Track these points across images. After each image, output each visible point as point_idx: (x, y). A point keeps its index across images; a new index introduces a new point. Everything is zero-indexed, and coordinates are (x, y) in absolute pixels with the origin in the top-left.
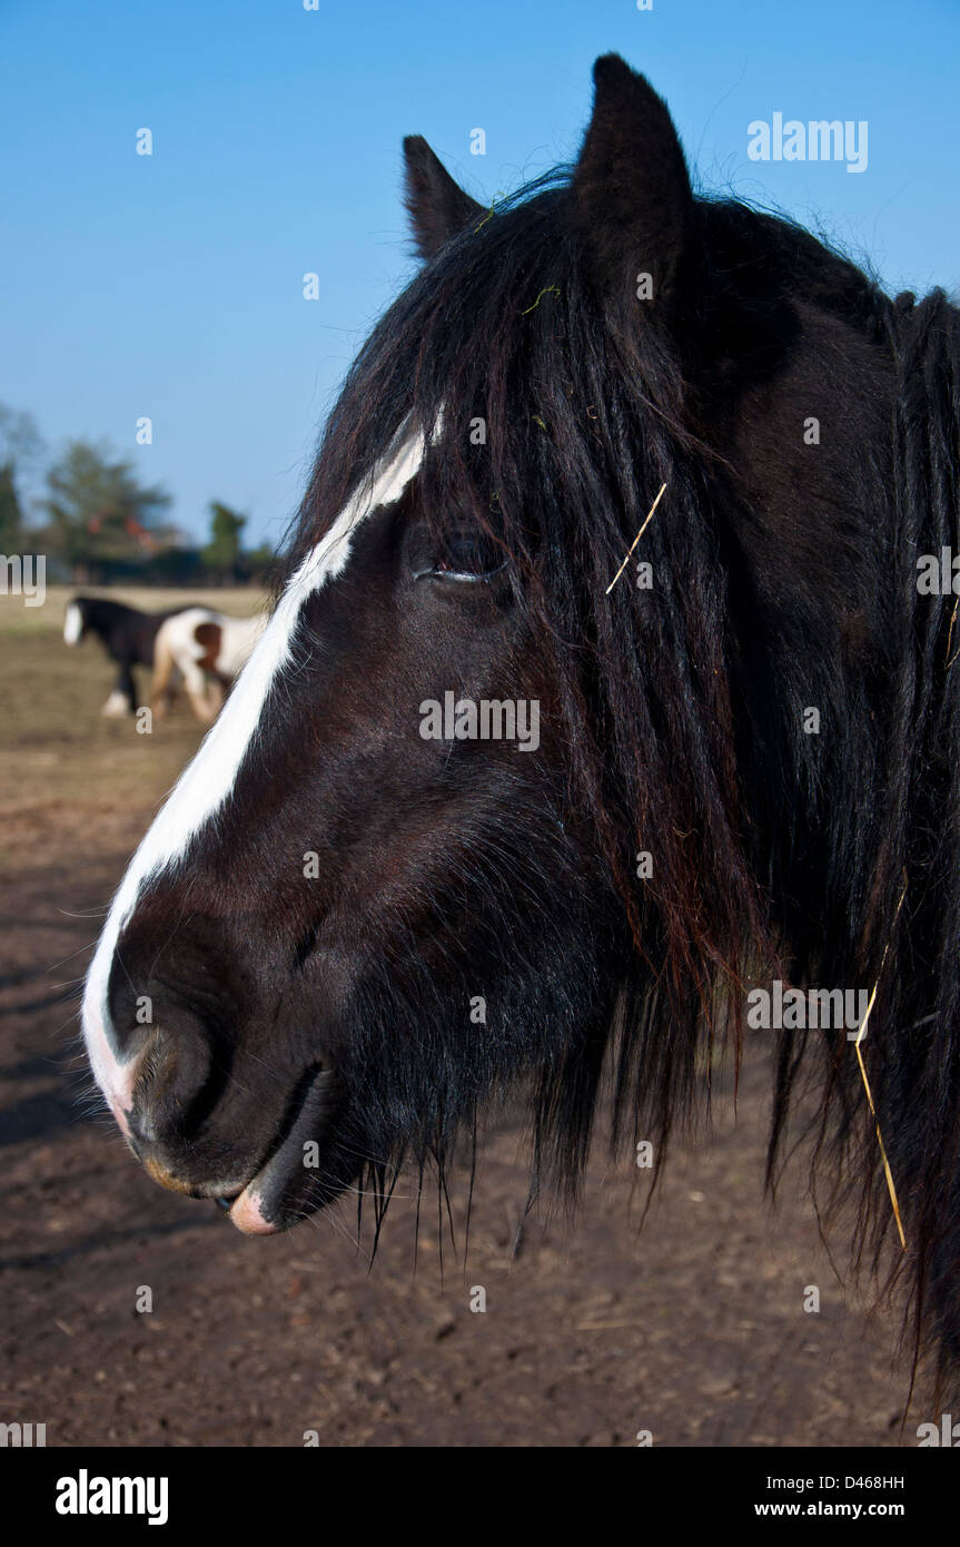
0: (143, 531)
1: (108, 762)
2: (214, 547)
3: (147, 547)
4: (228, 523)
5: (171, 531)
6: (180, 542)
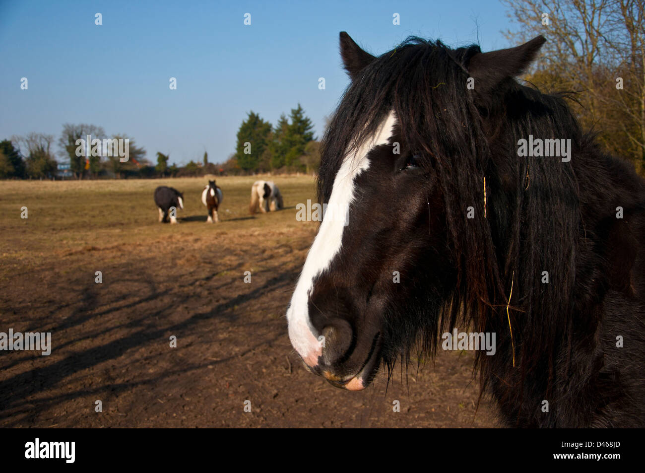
0: (138, 162)
1: (136, 231)
2: (158, 165)
3: (138, 166)
4: (163, 158)
5: (146, 161)
6: (148, 165)
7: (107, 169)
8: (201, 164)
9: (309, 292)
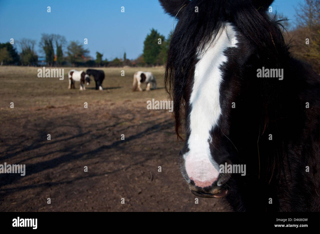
0: (85, 57)
1: (79, 98)
2: (97, 60)
3: (85, 60)
4: (100, 56)
5: (90, 57)
6: (91, 59)
7: (67, 61)
8: (122, 60)
9: (209, 141)
